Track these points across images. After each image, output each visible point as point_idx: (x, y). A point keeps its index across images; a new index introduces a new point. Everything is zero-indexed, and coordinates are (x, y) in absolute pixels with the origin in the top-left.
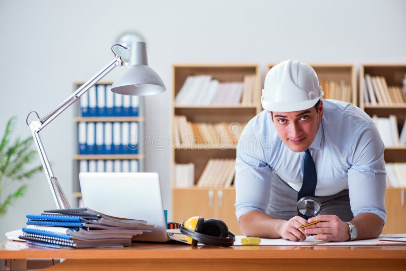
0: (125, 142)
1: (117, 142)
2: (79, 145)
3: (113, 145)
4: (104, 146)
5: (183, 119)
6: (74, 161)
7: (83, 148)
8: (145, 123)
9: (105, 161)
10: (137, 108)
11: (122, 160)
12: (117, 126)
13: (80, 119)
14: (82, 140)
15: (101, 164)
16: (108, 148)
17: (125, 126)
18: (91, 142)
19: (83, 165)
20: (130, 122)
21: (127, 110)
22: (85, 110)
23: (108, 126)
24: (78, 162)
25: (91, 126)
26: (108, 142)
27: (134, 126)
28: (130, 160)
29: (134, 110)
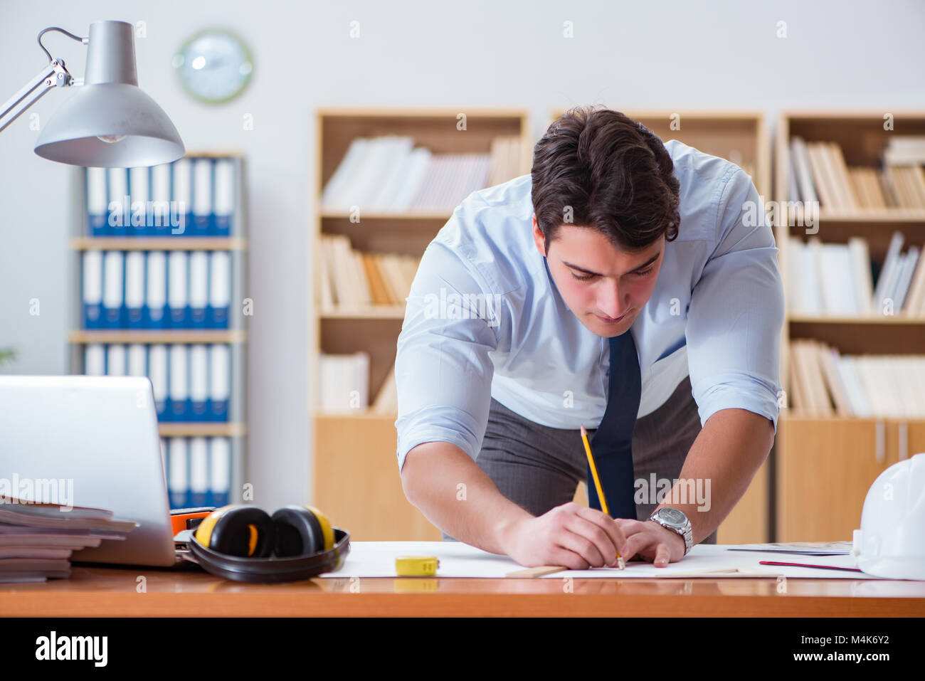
0: (198, 301)
1: (178, 301)
2: (85, 307)
3: (167, 309)
4: (145, 309)
5: (340, 246)
6: (71, 346)
7: (94, 314)
8: (246, 255)
9: (148, 346)
10: (228, 218)
11: (189, 345)
12: (178, 261)
13: (88, 242)
14: (92, 295)
15: (137, 354)
16: (156, 316)
17: (199, 261)
18: (113, 300)
19: (95, 356)
20: (209, 252)
21: (202, 221)
22: (99, 222)
23: (157, 261)
24: (84, 347)
25: (114, 261)
26: (156, 301)
27: (220, 261)
28: (208, 345)
29: (221, 223)
